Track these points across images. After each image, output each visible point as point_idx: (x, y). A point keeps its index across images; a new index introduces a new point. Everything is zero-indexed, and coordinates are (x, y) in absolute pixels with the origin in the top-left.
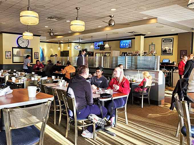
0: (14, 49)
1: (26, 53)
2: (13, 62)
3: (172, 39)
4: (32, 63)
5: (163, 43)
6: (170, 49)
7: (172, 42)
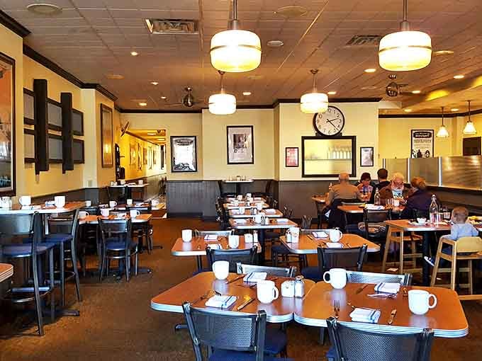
0: (305, 141)
1: (336, 152)
2: (304, 176)
3: (432, 132)
4: (355, 176)
5: (414, 138)
6: (428, 152)
7: (431, 138)
